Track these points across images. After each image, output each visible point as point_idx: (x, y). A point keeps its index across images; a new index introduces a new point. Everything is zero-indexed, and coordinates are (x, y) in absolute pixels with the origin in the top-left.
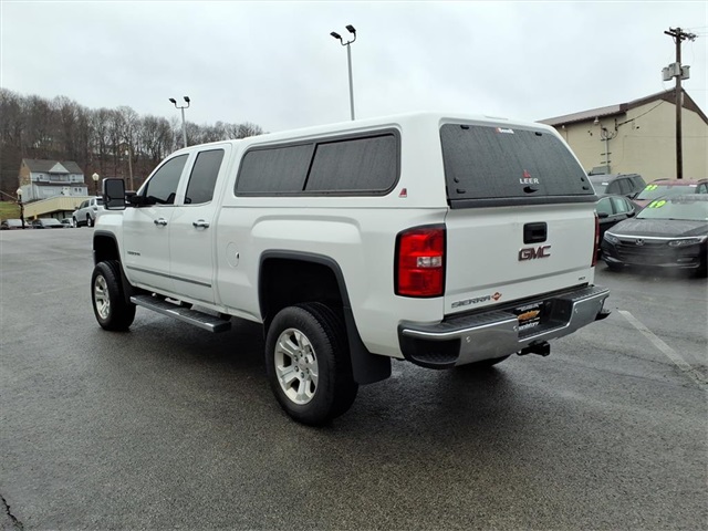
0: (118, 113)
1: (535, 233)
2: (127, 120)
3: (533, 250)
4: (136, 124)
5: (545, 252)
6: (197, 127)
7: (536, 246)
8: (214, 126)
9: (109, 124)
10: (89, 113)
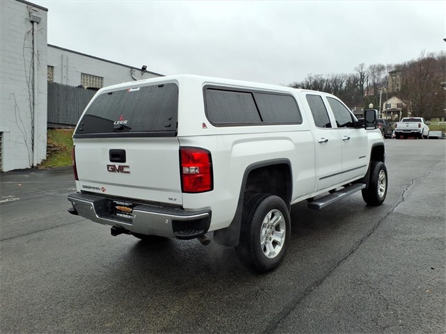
1: (118, 156)
3: (115, 166)
5: (125, 170)
7: (117, 165)
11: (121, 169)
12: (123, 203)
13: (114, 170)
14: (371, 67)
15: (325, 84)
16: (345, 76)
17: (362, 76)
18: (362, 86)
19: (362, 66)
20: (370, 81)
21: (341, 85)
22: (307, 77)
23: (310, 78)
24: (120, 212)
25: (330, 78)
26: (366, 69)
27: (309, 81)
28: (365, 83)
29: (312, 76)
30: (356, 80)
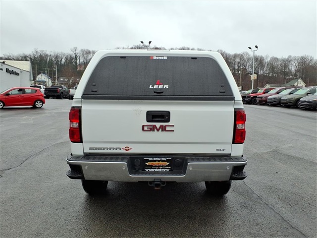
0: (242, 55)
2: (245, 58)
3: (154, 126)
4: (249, 59)
5: (168, 128)
6: (277, 59)
7: (158, 125)
8: (287, 58)
9: (237, 60)
10: (230, 55)
11: (163, 129)
12: (157, 159)
13: (153, 129)
14: (82, 50)
15: (49, 58)
16: (64, 55)
17: (76, 56)
18: (76, 63)
19: (76, 49)
20: (82, 61)
21: (61, 61)
22: (34, 51)
23: (37, 52)
24: (151, 167)
25: (52, 54)
26: (78, 51)
27: (35, 54)
28: (78, 61)
29: (38, 50)
30: (71, 58)
